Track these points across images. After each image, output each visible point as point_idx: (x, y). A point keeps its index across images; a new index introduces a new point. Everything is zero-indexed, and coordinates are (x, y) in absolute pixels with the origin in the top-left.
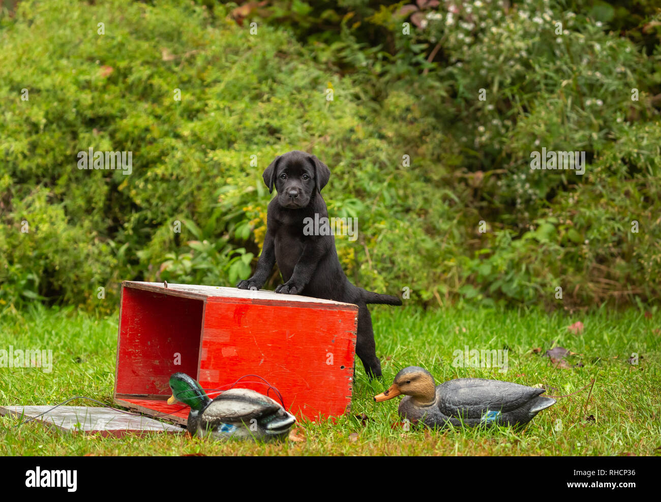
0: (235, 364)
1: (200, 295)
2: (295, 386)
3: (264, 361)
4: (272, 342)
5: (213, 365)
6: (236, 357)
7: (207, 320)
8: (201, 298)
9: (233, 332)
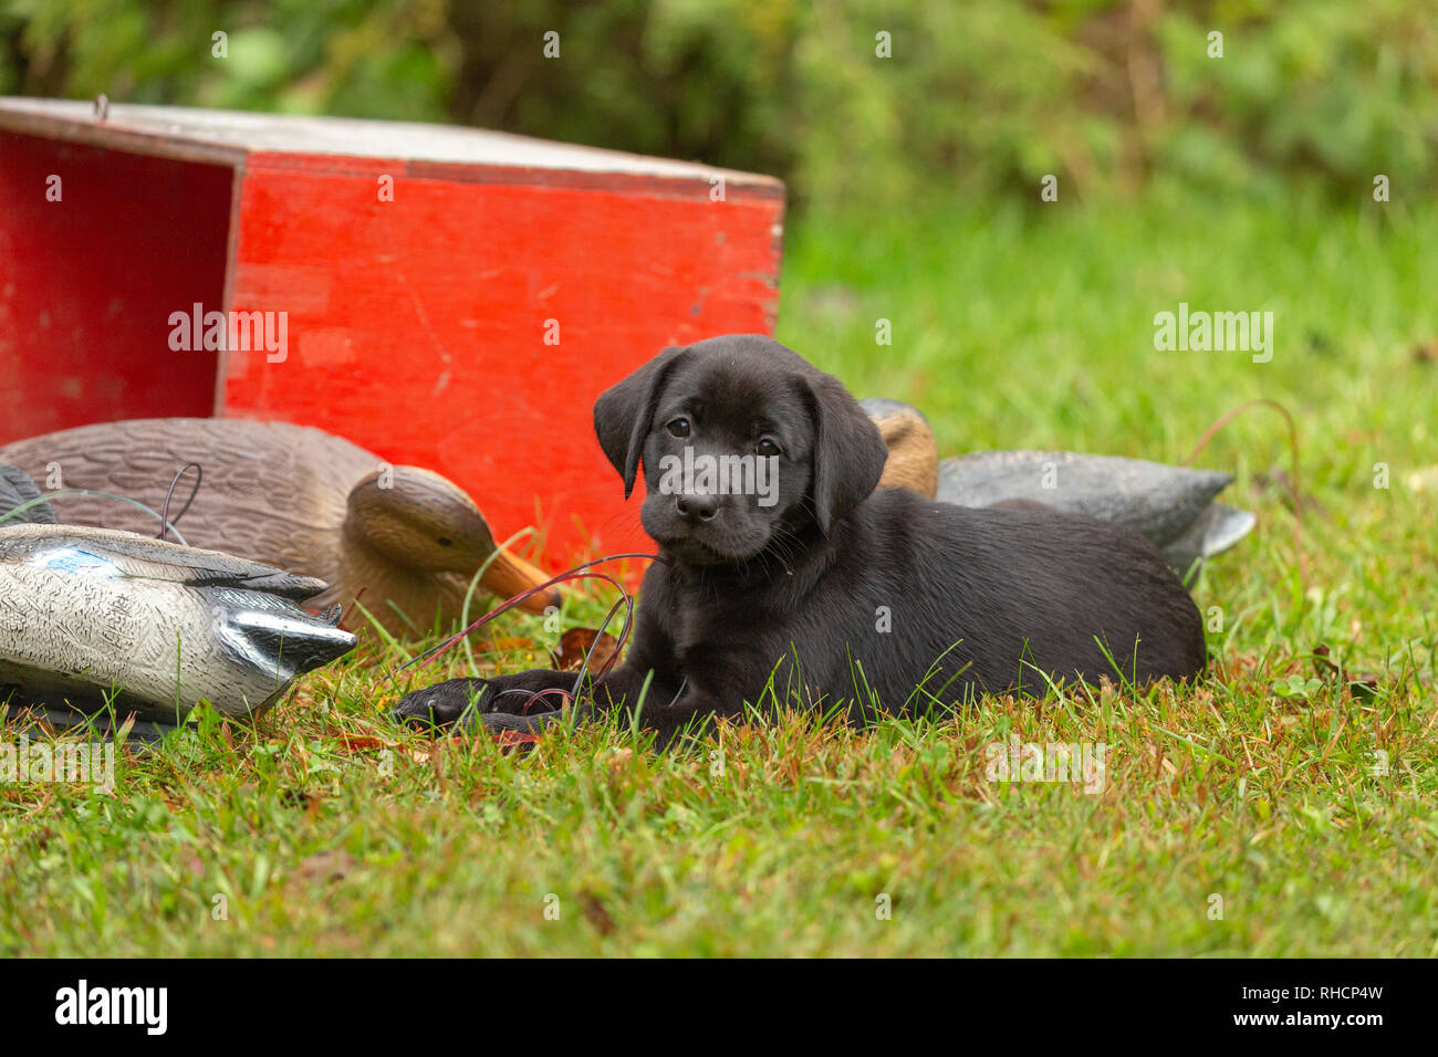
0: (348, 392)
1: (221, 148)
2: (560, 468)
3: (454, 381)
4: (479, 312)
5: (270, 393)
6: (350, 367)
7: (249, 236)
8: (226, 158)
9: (338, 278)
